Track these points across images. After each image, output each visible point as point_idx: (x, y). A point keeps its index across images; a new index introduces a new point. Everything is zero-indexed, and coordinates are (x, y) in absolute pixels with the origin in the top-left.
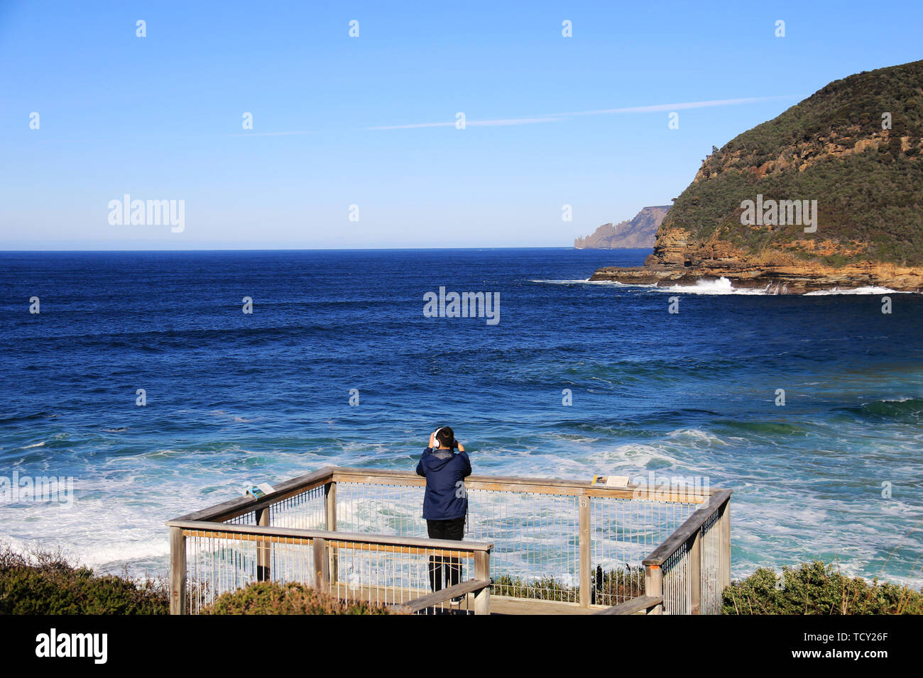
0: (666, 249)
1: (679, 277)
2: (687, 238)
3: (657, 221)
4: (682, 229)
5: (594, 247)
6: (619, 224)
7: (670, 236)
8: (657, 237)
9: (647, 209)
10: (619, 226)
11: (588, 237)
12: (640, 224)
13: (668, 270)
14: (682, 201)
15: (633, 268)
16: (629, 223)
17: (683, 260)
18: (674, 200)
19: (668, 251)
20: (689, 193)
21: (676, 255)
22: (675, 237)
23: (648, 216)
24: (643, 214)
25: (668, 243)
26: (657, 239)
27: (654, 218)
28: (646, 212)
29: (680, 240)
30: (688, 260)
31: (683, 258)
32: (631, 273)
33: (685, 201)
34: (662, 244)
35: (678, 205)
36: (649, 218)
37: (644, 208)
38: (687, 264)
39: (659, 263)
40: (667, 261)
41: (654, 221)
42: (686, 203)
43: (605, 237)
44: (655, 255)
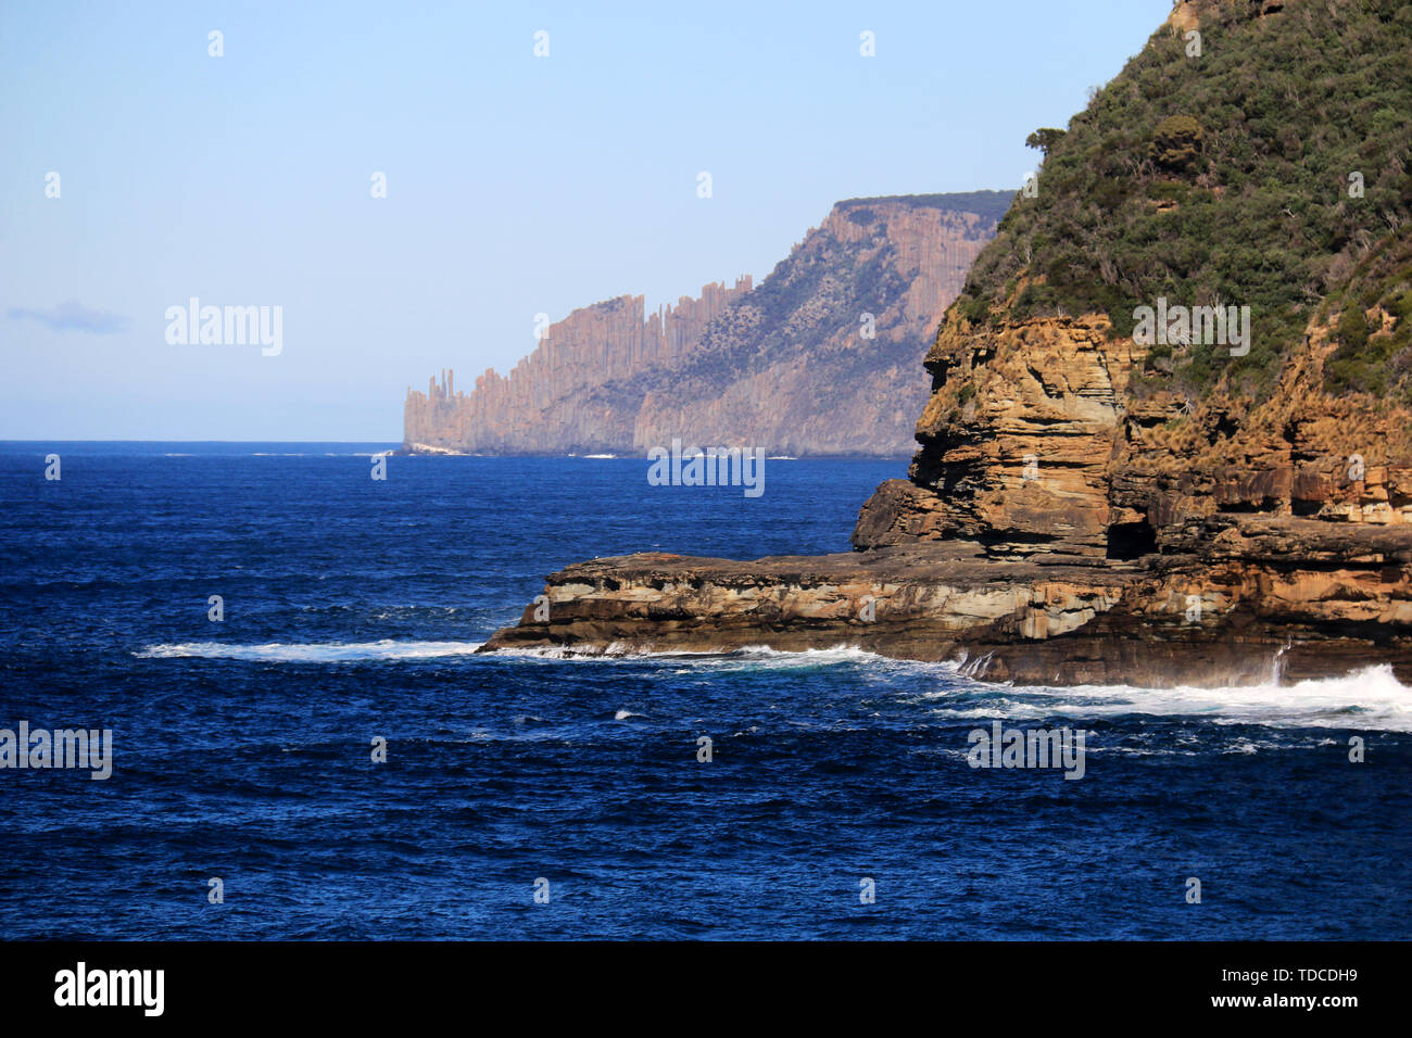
0: (992, 448)
1: (1073, 622)
2: (1123, 379)
3: (917, 285)
4: (1091, 319)
5: (533, 445)
6: (687, 303)
7: (1018, 363)
8: (939, 371)
9: (857, 211)
10: (683, 316)
11: (489, 380)
12: (813, 308)
13: (1006, 579)
14: (1098, 143)
15: (790, 564)
16: (746, 297)
17: (1099, 516)
18: (1046, 139)
19: (1006, 460)
20: (1136, 98)
21: (1061, 486)
22: (1050, 375)
23: (865, 255)
24: (832, 242)
25: (1009, 408)
26: (938, 383)
27: (902, 267)
28: (852, 232)
29: (1083, 391)
30: (1130, 516)
31: (1095, 500)
32: (773, 593)
33: (1111, 147)
34: (970, 413)
35: (1070, 174)
36: (874, 268)
37: (842, 206)
38: (1127, 541)
39: (948, 534)
40: (998, 518)
41: (897, 290)
42: (1122, 158)
43: (596, 381)
44: (920, 481)
